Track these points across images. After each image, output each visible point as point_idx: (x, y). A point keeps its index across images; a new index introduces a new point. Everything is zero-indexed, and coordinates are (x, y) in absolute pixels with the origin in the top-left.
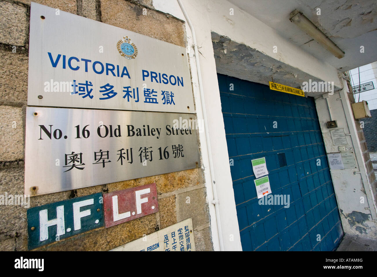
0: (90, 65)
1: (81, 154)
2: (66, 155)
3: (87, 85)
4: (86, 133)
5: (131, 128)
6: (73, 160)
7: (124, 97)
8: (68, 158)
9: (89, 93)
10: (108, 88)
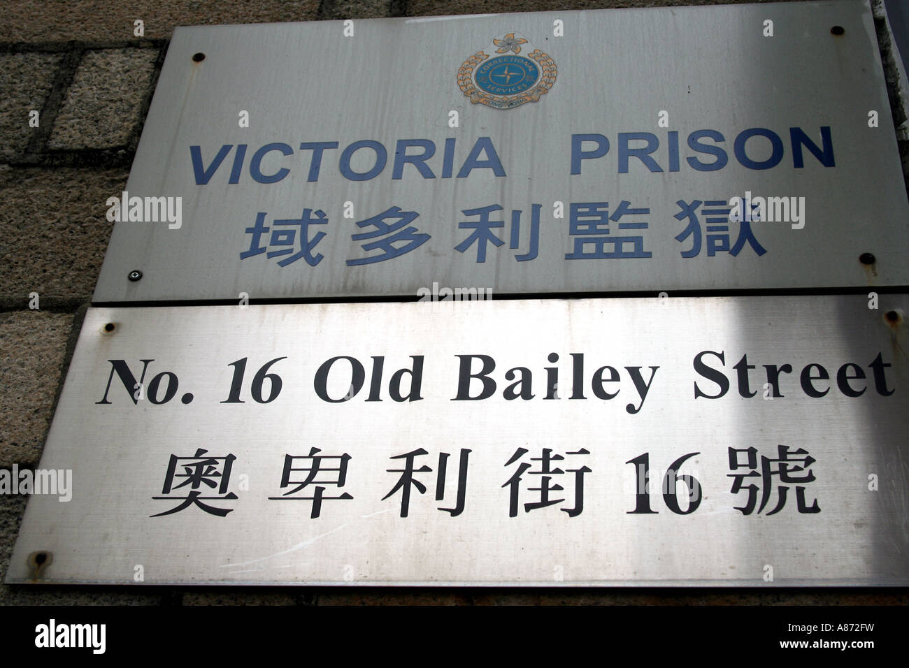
0: (330, 158)
1: (230, 459)
2: (174, 459)
3: (305, 221)
4: (267, 385)
5: (477, 366)
6: (195, 479)
7: (462, 248)
8: (180, 469)
9: (307, 246)
10: (390, 221)
